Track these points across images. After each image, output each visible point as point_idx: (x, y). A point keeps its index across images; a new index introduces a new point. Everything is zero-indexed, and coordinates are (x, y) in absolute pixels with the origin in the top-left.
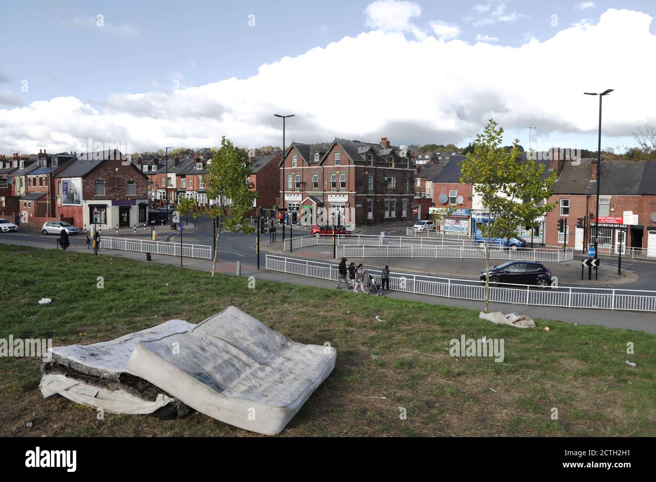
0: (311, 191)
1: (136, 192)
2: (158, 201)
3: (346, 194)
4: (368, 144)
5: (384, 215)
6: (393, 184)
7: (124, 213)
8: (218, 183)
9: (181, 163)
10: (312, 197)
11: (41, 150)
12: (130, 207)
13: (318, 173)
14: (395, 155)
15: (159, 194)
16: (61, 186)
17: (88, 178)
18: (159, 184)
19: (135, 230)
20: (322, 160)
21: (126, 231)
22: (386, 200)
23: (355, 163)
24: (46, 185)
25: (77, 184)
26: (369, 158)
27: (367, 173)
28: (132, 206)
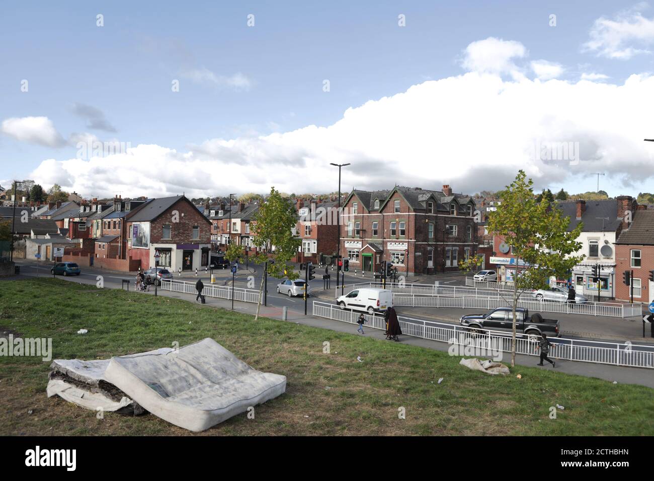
0: (371, 238)
1: (200, 236)
2: (223, 245)
3: (406, 242)
4: (428, 191)
5: (444, 264)
6: (455, 232)
7: (188, 257)
8: (264, 230)
9: (246, 208)
10: (371, 245)
11: (117, 196)
12: (193, 251)
13: (378, 220)
14: (457, 202)
15: (225, 239)
16: (132, 229)
17: (156, 223)
18: (224, 229)
19: (196, 273)
20: (382, 207)
21: (188, 275)
22: (447, 248)
23: (415, 211)
24: (119, 229)
25: (146, 227)
26: (430, 205)
27: (427, 220)
28: (195, 250)
